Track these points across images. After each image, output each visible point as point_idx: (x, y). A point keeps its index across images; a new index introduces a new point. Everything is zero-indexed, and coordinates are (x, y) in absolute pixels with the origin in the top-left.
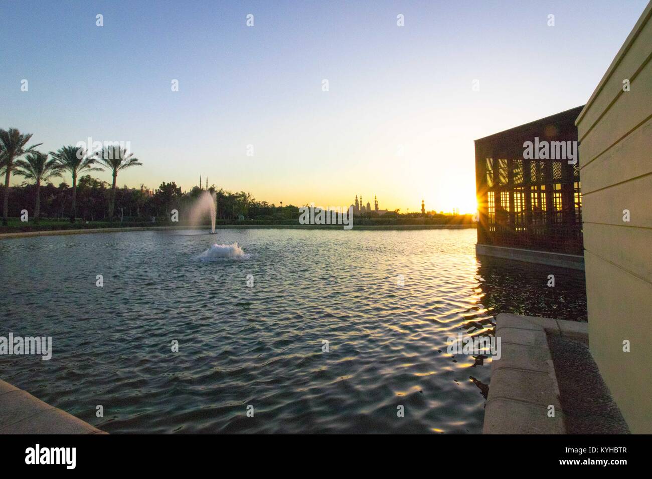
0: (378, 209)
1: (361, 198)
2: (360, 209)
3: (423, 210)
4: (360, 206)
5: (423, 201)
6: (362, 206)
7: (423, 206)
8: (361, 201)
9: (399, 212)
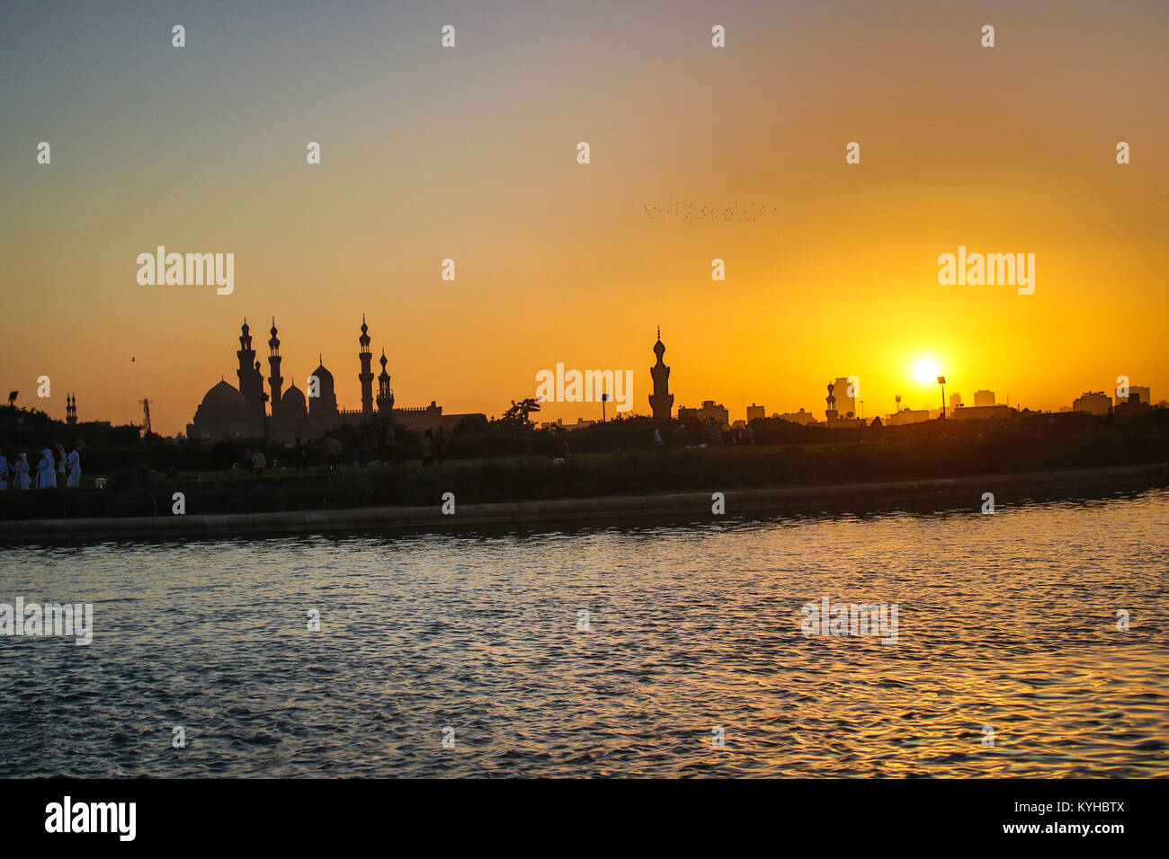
0: (392, 401)
1: (274, 343)
2: (269, 410)
3: (661, 397)
4: (267, 389)
5: (659, 349)
6: (284, 388)
7: (660, 374)
8: (275, 362)
9: (532, 416)
